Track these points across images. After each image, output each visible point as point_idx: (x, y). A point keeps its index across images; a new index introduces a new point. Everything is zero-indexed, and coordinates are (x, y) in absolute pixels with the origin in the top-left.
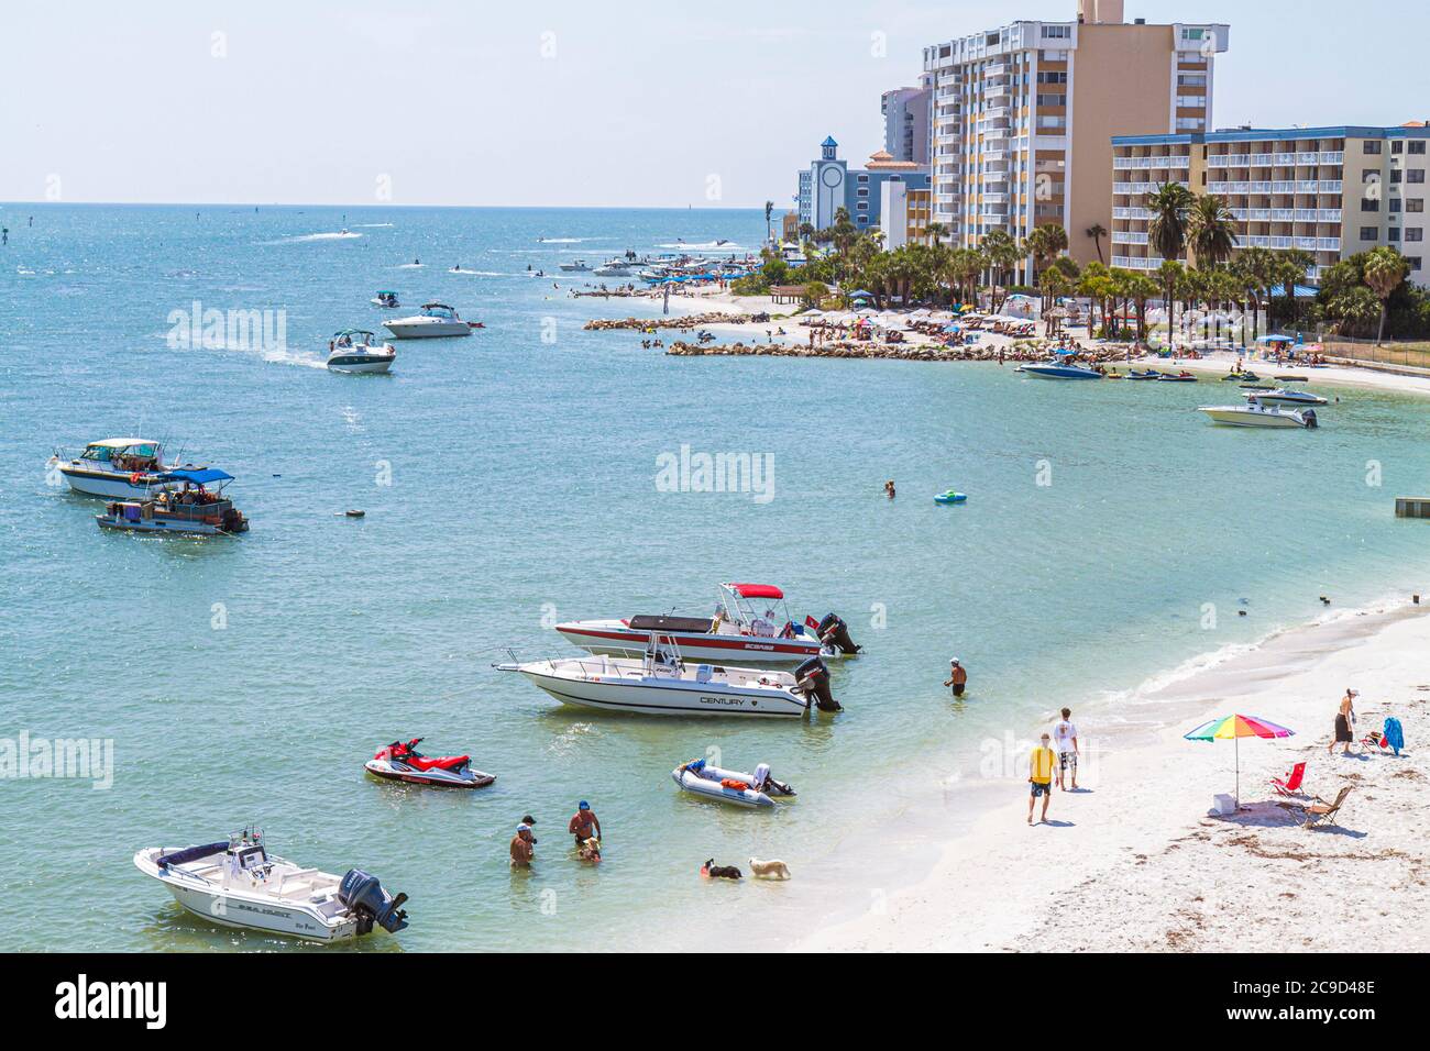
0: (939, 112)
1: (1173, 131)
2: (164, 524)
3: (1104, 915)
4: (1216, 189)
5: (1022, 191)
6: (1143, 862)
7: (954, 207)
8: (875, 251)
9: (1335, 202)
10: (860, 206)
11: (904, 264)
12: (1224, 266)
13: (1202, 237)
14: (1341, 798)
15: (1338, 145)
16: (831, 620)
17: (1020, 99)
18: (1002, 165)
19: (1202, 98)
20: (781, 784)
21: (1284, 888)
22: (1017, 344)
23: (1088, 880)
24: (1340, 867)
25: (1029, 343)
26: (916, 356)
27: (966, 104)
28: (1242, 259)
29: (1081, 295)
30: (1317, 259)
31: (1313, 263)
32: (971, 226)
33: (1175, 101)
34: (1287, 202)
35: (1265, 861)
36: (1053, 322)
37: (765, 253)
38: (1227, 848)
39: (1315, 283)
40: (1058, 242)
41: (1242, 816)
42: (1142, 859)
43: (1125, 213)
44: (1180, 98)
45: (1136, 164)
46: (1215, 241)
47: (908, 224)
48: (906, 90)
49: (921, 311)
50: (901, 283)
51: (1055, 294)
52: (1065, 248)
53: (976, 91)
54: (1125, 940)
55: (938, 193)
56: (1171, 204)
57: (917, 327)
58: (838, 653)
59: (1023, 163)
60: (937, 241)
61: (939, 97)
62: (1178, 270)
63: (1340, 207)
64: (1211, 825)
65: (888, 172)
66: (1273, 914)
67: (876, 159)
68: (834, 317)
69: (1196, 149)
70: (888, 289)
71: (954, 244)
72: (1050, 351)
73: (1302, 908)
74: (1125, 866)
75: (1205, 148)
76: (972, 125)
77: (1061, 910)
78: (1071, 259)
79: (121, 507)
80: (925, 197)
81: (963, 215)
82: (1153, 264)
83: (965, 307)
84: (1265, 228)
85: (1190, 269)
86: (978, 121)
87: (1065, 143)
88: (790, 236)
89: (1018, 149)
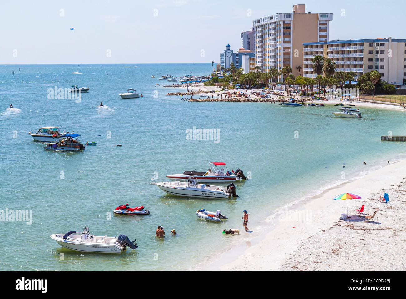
0: (257, 37)
1: (318, 41)
2: (64, 148)
3: (315, 245)
4: (330, 56)
5: (280, 57)
6: (324, 232)
7: (262, 62)
8: (242, 74)
9: (362, 59)
10: (237, 62)
11: (249, 77)
12: (333, 76)
13: (327, 69)
14: (374, 214)
15: (362, 44)
16: (238, 170)
17: (279, 34)
18: (274, 51)
19: (326, 33)
20: (223, 216)
21: (361, 238)
22: (280, 97)
23: (310, 237)
24: (375, 232)
25: (283, 97)
26: (253, 101)
27: (264, 35)
28: (337, 75)
29: (296, 84)
30: (357, 74)
31: (356, 75)
32: (266, 67)
33: (319, 33)
34: (349, 59)
35: (355, 231)
36: (288, 92)
37: (212, 75)
38: (345, 228)
39: (357, 80)
40: (289, 70)
41: (348, 219)
42: (324, 231)
43: (307, 63)
44: (320, 33)
45: (309, 50)
46: (331, 70)
47: (250, 66)
48: (247, 31)
49: (254, 89)
50: (249, 82)
51: (289, 84)
52: (291, 72)
53: (267, 31)
54: (321, 252)
55: (258, 58)
56: (318, 60)
57: (253, 93)
58: (241, 179)
59: (280, 50)
60: (258, 71)
61: (257, 33)
62: (321, 77)
63: (363, 60)
64: (341, 222)
65: (244, 53)
66: (359, 245)
67: (241, 50)
68: (232, 91)
69: (325, 46)
70: (245, 84)
71: (262, 72)
72: (288, 99)
73: (366, 243)
74: (320, 233)
75: (327, 46)
76: (266, 40)
77: (304, 244)
78: (293, 75)
79: (51, 144)
80: (254, 59)
81: (264, 64)
82: (314, 76)
83: (265, 88)
84: (343, 66)
85: (324, 77)
86: (268, 39)
87: (290, 45)
88: (219, 70)
89: (278, 47)
